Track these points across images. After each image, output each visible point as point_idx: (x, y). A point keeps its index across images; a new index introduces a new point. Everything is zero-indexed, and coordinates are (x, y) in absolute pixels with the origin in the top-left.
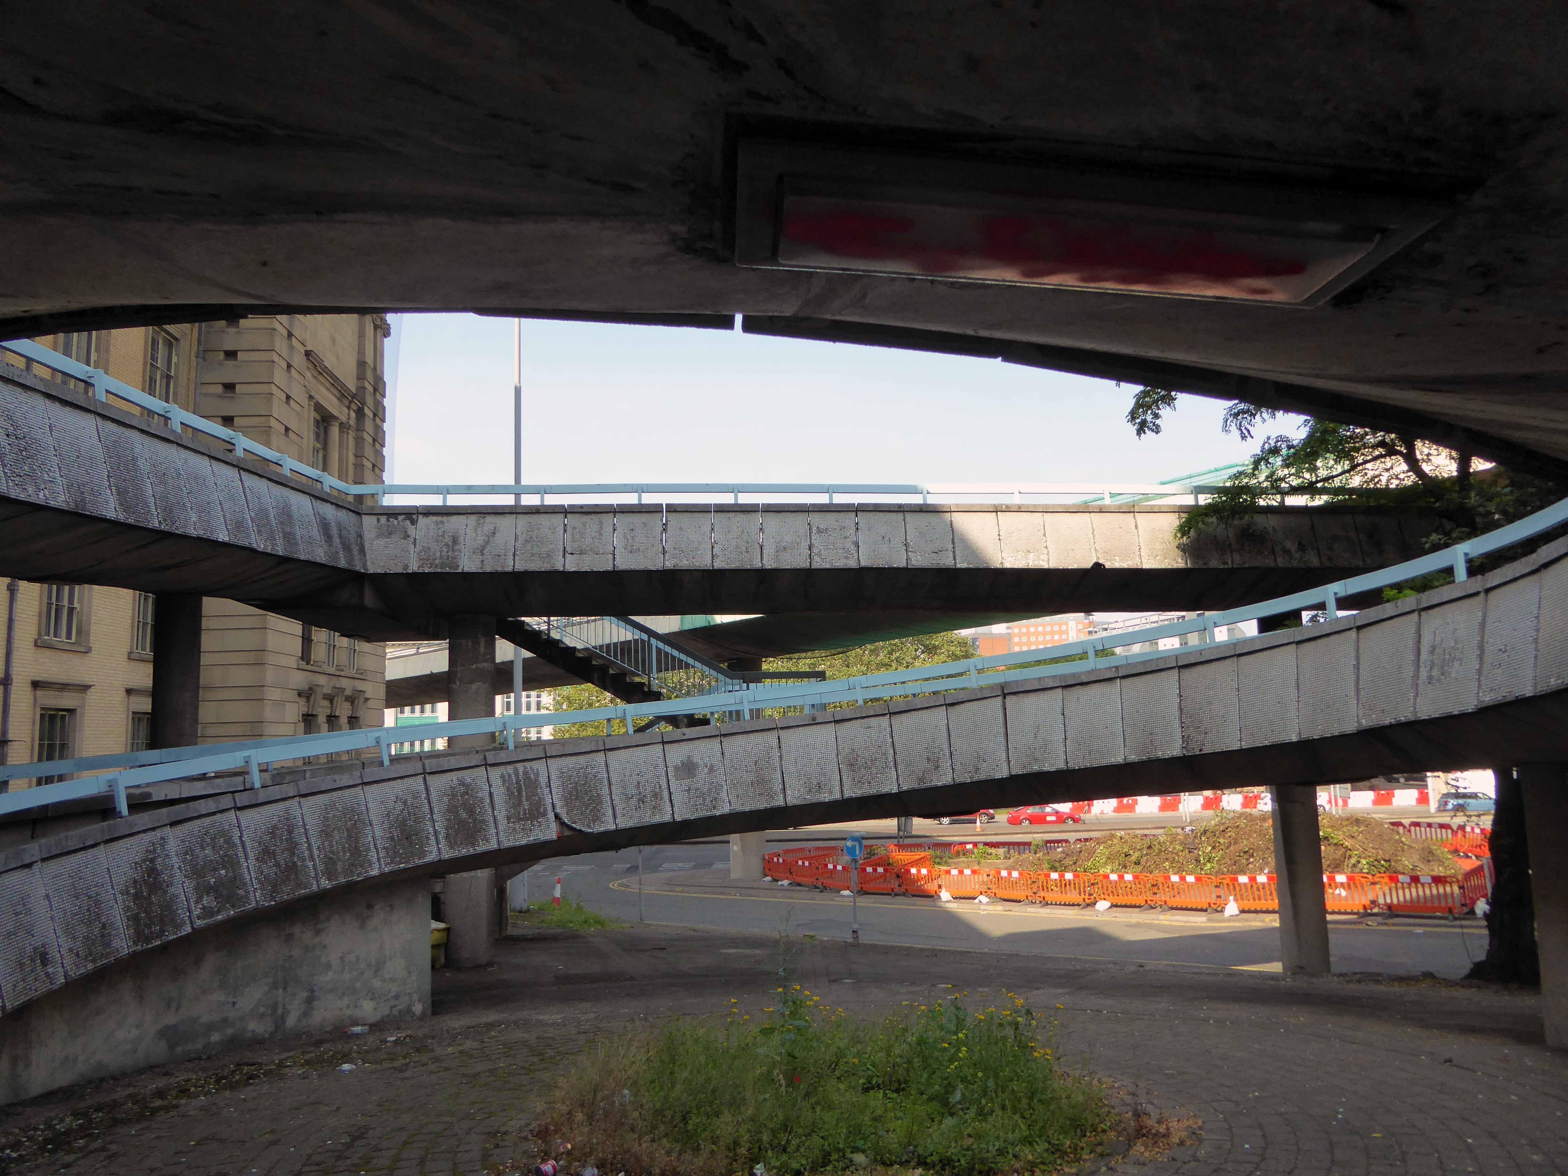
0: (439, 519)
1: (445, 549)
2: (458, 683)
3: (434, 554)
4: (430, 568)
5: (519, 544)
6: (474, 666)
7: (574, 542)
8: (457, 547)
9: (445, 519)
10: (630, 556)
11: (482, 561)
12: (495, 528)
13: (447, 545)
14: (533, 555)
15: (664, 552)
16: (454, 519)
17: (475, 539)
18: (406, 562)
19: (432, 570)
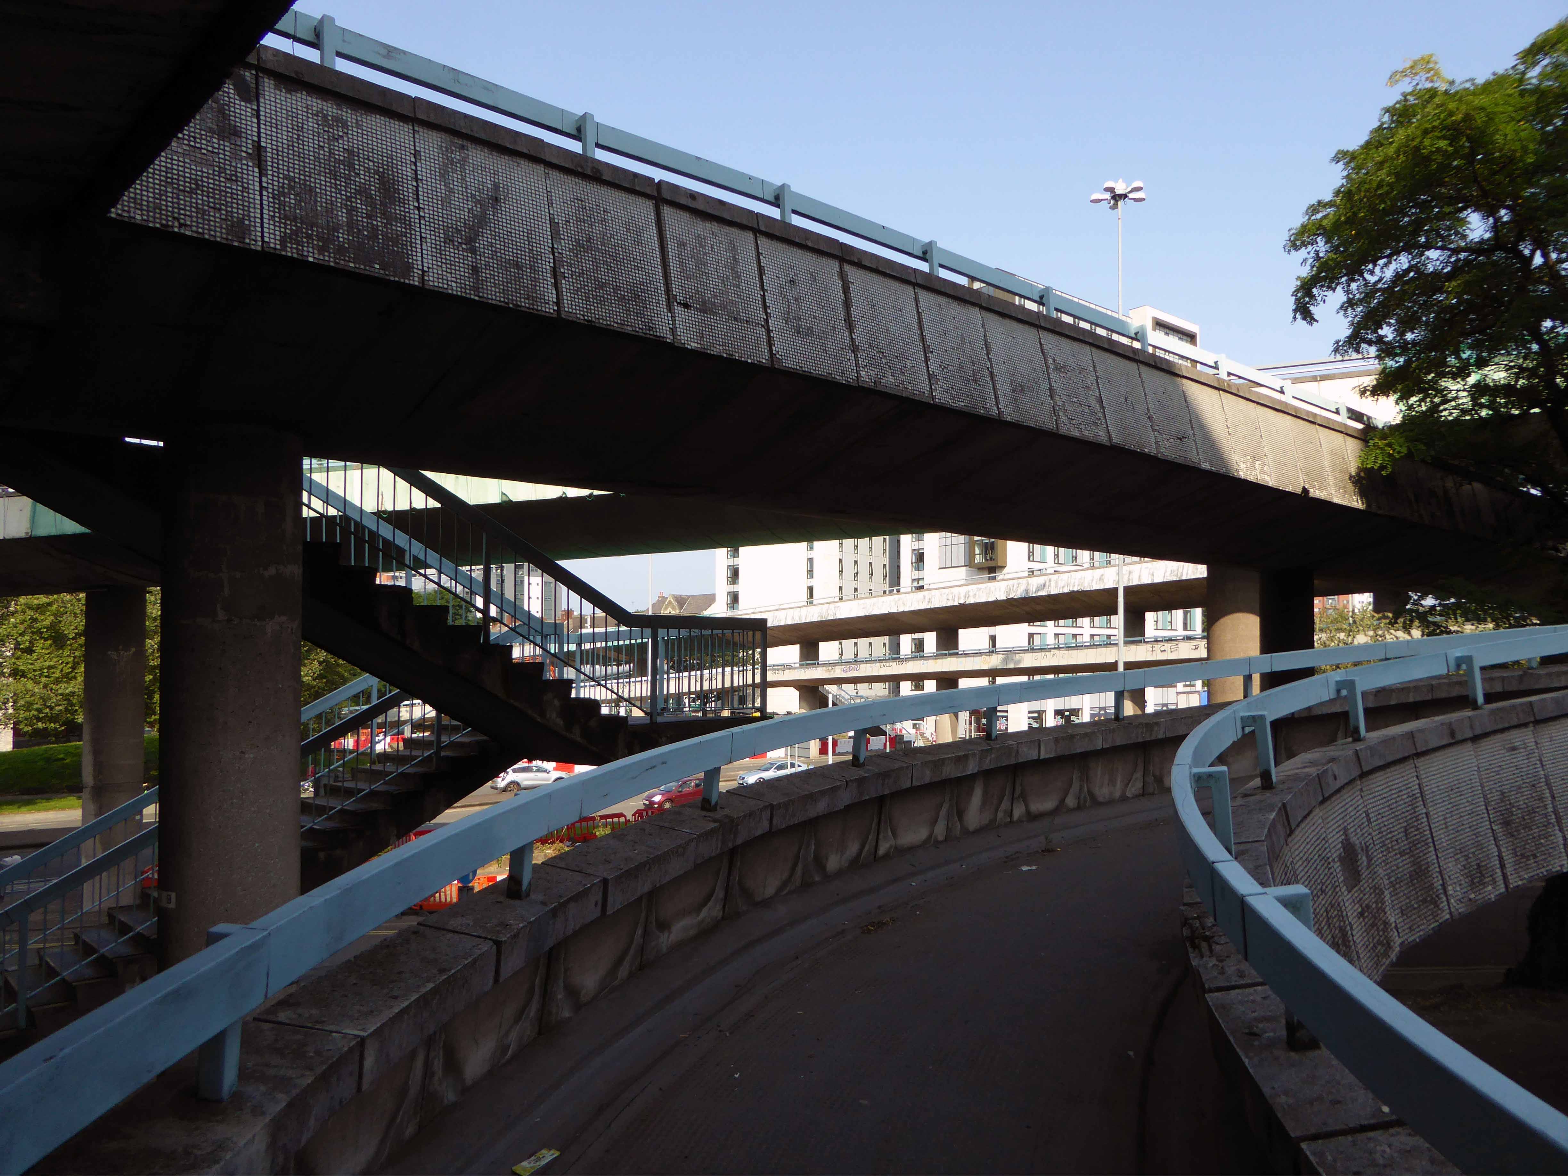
0: (331, 109)
1: (362, 208)
2: (221, 615)
3: (329, 211)
4: (321, 250)
5: (564, 246)
6: (272, 571)
7: (688, 277)
8: (397, 210)
9: (348, 115)
10: (798, 340)
11: (475, 270)
12: (496, 186)
13: (362, 191)
14: (602, 286)
15: (855, 349)
16: (375, 123)
17: (446, 201)
18: (237, 213)
19: (329, 259)
